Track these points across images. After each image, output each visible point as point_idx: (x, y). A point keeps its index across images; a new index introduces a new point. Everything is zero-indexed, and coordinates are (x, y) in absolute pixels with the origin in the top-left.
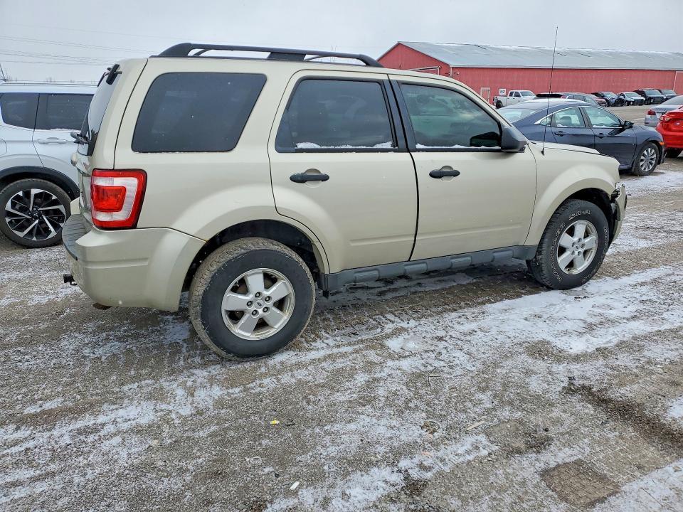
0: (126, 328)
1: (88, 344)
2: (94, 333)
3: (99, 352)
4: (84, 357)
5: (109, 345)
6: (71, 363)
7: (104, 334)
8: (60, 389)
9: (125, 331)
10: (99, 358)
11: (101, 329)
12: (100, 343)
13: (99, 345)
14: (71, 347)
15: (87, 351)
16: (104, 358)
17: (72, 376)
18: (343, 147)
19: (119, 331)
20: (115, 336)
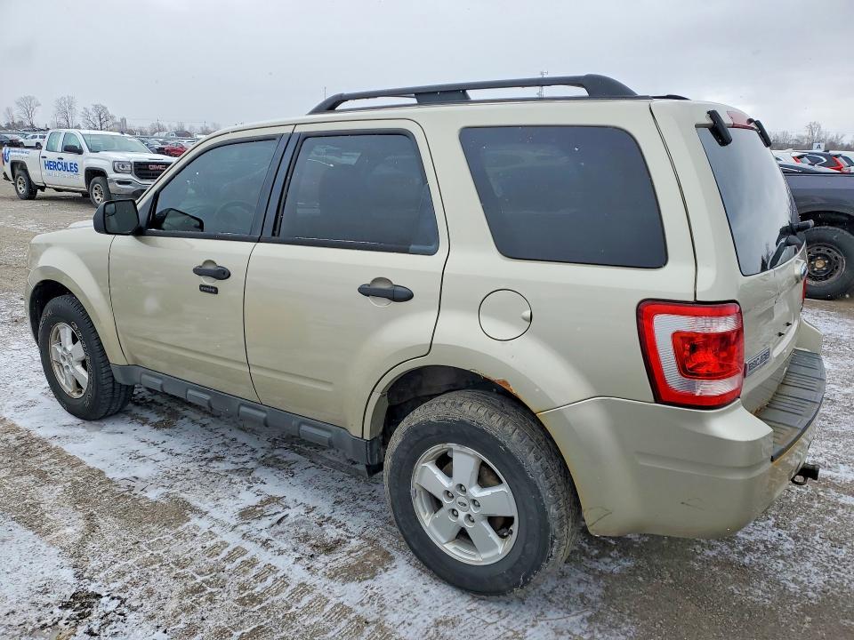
0: (708, 552)
1: (782, 557)
2: (762, 573)
3: (771, 535)
4: (796, 538)
5: (752, 538)
6: (817, 538)
7: (747, 560)
8: (840, 511)
9: (712, 548)
10: (777, 525)
11: (745, 574)
12: (762, 547)
13: (766, 546)
14: (809, 565)
15: (787, 546)
16: (771, 523)
17: (821, 521)
19: (721, 553)
20: (731, 548)
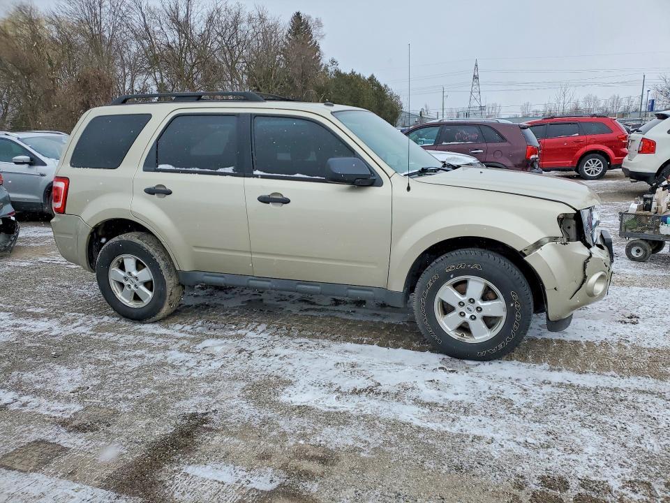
18: (193, 169)
